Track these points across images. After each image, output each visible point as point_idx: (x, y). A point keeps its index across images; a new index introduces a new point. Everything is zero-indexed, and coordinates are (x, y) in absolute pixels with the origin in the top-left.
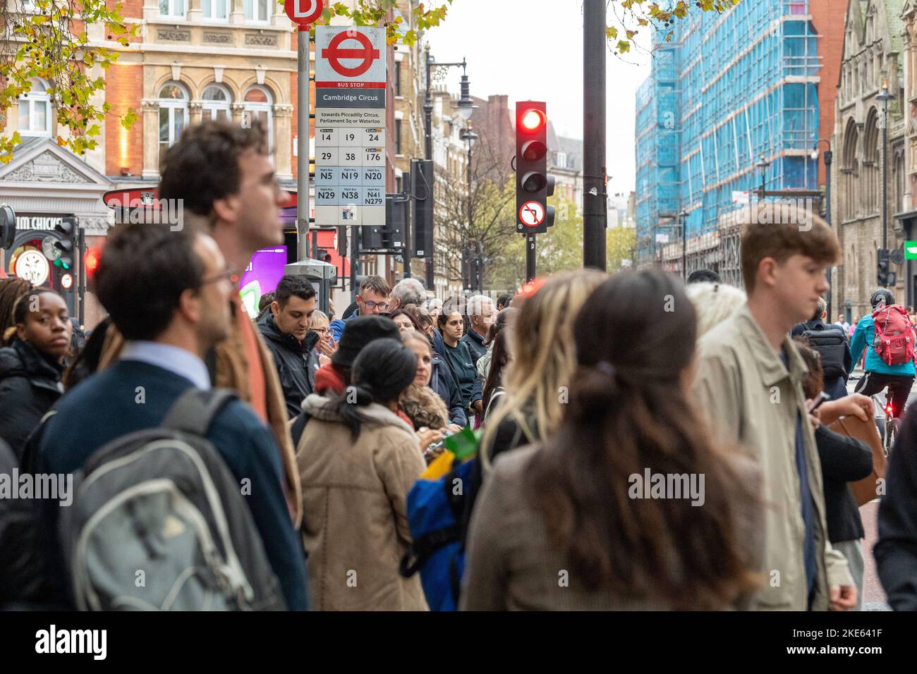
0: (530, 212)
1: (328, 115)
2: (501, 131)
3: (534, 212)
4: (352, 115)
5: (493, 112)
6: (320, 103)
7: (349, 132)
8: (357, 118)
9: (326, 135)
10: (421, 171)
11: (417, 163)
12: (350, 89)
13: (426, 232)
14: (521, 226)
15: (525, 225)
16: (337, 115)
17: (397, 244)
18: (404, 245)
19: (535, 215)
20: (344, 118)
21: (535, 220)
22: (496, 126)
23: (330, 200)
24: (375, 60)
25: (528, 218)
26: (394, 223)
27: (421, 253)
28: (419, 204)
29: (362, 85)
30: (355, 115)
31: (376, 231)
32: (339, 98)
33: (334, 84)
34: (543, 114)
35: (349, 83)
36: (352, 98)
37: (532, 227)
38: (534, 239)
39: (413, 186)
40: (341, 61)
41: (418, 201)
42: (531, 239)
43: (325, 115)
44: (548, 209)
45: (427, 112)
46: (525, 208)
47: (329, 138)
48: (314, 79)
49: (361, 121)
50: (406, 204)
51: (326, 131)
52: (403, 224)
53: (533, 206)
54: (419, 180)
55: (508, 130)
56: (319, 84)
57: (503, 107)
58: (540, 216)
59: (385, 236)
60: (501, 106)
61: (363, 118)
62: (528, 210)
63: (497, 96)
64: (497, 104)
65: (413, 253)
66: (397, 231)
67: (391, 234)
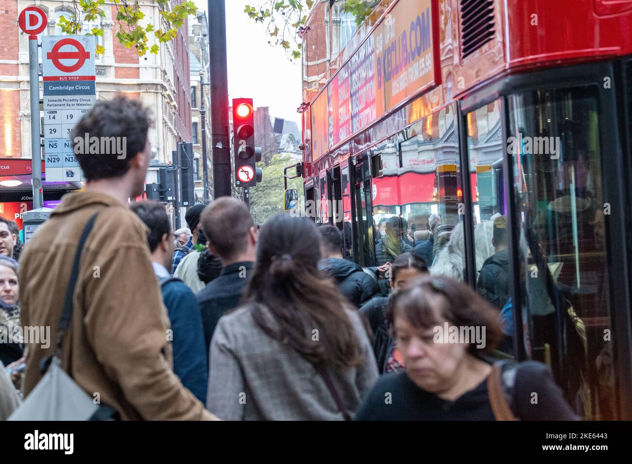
0: (244, 173)
1: (53, 101)
2: (265, 128)
3: (247, 173)
4: (71, 101)
5: (260, 117)
6: (47, 93)
7: (69, 113)
8: (75, 103)
9: (52, 115)
10: (184, 150)
11: (182, 144)
12: (69, 81)
13: (189, 190)
14: (238, 183)
15: (241, 182)
16: (60, 100)
17: (170, 198)
18: (174, 199)
19: (248, 175)
20: (65, 103)
21: (248, 178)
22: (262, 126)
23: (56, 164)
24: (86, 60)
25: (243, 177)
26: (167, 185)
27: (186, 203)
28: (184, 171)
29: (78, 78)
30: (73, 100)
31: (155, 190)
32: (60, 88)
33: (57, 78)
34: (251, 107)
35: (68, 77)
36: (70, 88)
37: (246, 182)
38: (248, 191)
39: (180, 159)
40: (61, 61)
41: (183, 169)
42: (246, 191)
43: (51, 101)
44: (256, 171)
45: (202, 115)
46: (241, 170)
47: (54, 118)
48: (41, 75)
49: (78, 105)
50: (175, 172)
51: (52, 112)
52: (173, 184)
53: (246, 168)
54: (183, 156)
55: (270, 128)
56: (45, 79)
57: (266, 114)
58: (251, 175)
59: (161, 193)
60: (264, 113)
61: (79, 102)
62: (243, 171)
63: (262, 107)
64: (262, 112)
65: (181, 204)
66: (170, 189)
67: (166, 191)
